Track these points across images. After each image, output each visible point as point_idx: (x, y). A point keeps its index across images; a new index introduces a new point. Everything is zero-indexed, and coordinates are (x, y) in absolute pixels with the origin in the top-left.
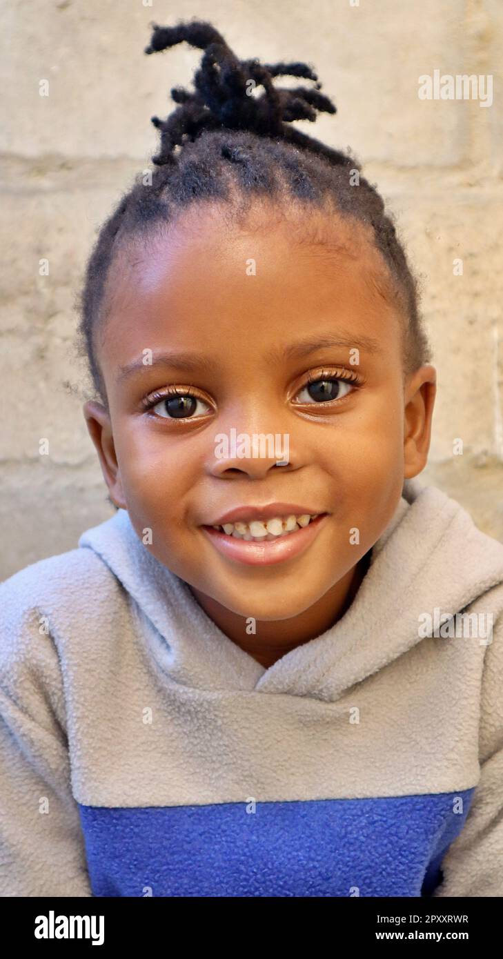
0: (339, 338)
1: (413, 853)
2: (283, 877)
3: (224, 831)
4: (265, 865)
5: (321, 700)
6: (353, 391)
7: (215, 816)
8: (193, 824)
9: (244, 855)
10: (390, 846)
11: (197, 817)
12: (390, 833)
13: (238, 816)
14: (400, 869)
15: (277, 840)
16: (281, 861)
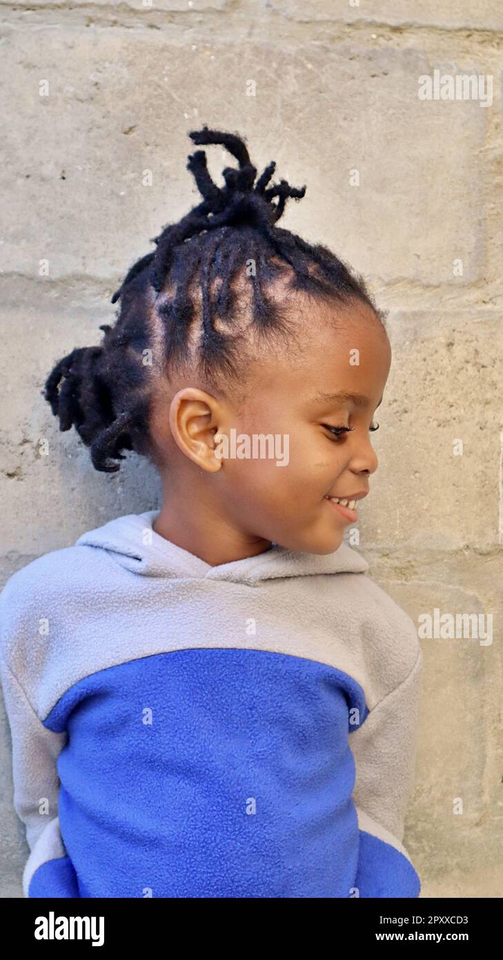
1: (307, 691)
3: (185, 668)
5: (248, 585)
8: (163, 665)
9: (200, 683)
10: (293, 684)
12: (295, 676)
13: (194, 659)
15: (221, 674)
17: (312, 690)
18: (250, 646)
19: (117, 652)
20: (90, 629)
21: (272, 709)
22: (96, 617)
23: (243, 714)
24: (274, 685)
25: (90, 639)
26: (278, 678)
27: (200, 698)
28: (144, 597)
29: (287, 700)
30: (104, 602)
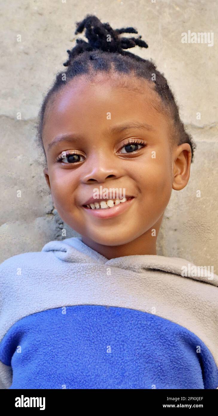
0: (135, 124)
1: (165, 339)
2: (106, 336)
4: (99, 330)
5: (134, 271)
6: (142, 148)
7: (78, 310)
10: (156, 333)
11: (69, 310)
12: (157, 328)
14: (159, 344)
16: (106, 330)
17: (169, 339)
18: (128, 306)
19: (40, 304)
20: (27, 289)
21: (138, 347)
22: (33, 283)
23: (117, 348)
24: (142, 332)
25: (26, 295)
26: (145, 327)
27: (88, 335)
28: (66, 274)
29: (150, 343)
30: (40, 276)
